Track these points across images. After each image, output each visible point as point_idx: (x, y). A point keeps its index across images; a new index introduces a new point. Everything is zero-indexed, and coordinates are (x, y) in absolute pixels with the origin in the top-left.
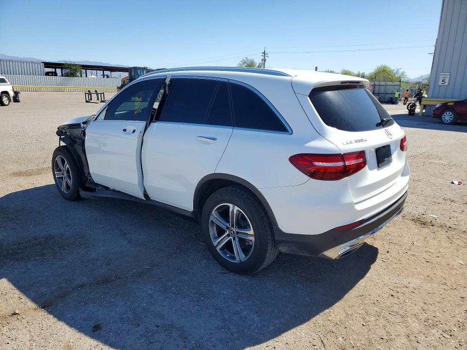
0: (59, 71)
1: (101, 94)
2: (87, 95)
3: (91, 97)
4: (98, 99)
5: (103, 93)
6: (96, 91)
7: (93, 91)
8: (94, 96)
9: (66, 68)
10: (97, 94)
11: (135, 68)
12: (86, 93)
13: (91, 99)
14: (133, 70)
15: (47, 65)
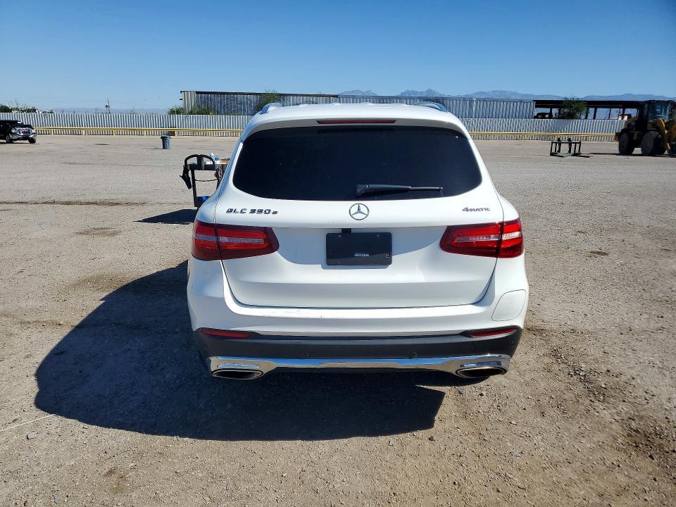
0: (555, 111)
1: (576, 143)
2: (554, 145)
3: (559, 148)
4: (570, 151)
5: (580, 143)
6: (569, 140)
7: (564, 139)
8: (565, 147)
9: (565, 107)
10: (570, 144)
11: (650, 102)
12: (552, 143)
13: (559, 151)
14: (646, 106)
15: (540, 104)
